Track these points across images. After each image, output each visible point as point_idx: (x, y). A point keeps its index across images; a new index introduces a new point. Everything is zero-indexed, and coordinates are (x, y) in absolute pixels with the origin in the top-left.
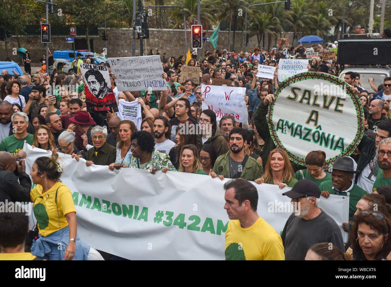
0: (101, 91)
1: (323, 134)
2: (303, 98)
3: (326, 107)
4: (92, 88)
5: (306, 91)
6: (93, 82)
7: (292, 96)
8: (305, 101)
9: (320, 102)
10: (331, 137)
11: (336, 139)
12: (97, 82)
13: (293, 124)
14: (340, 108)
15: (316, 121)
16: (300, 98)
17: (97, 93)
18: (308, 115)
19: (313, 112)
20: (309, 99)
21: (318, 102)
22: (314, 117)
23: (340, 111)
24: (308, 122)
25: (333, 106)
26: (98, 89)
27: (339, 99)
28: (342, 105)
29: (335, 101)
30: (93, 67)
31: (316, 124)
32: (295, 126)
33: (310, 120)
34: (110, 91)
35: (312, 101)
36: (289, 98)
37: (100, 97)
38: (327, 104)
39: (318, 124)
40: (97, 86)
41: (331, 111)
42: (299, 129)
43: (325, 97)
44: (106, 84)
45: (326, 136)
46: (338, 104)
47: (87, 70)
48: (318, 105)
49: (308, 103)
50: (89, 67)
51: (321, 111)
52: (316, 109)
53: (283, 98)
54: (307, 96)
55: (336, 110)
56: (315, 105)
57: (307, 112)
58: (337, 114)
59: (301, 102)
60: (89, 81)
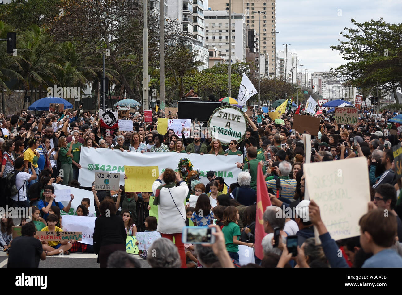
0: (112, 122)
1: (232, 131)
2: (224, 116)
3: (233, 120)
4: (107, 121)
5: (225, 113)
6: (107, 118)
7: (220, 116)
8: (225, 118)
9: (231, 118)
10: (236, 132)
11: (238, 133)
12: (110, 118)
14: (239, 120)
15: (229, 126)
16: (222, 116)
17: (109, 123)
18: (226, 124)
19: (228, 122)
20: (226, 117)
21: (230, 118)
22: (228, 125)
23: (239, 121)
24: (226, 127)
25: (236, 119)
26: (110, 122)
27: (238, 116)
28: (240, 119)
29: (237, 117)
30: (108, 111)
31: (229, 127)
32: (220, 129)
33: (227, 126)
34: (116, 122)
35: (227, 118)
36: (218, 116)
37: (111, 126)
38: (234, 119)
39: (230, 128)
40: (110, 120)
41: (235, 122)
42: (222, 130)
43: (233, 115)
44: (115, 119)
45: (234, 132)
46: (238, 119)
47: (105, 112)
48: (230, 119)
49: (226, 118)
50: (106, 111)
51: (231, 122)
52: (229, 121)
53: (215, 117)
54: (226, 115)
55: (237, 121)
56: (229, 119)
57: (226, 122)
58: (238, 123)
59: (223, 118)
60: (105, 117)
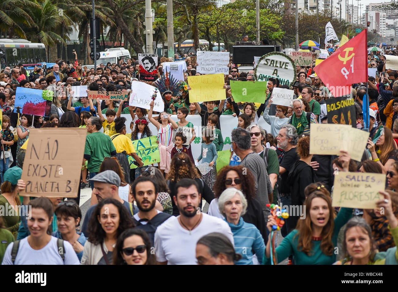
0: (152, 68)
1: (280, 79)
2: (271, 63)
3: (281, 67)
4: (146, 66)
5: (272, 60)
6: (147, 63)
7: (266, 63)
8: (272, 65)
9: (278, 65)
10: (283, 80)
11: (286, 80)
12: (149, 62)
13: (266, 76)
14: (286, 67)
15: (277, 74)
16: (269, 64)
17: (148, 69)
18: (273, 71)
19: (275, 70)
20: (273, 64)
21: (277, 65)
22: (275, 72)
23: (287, 69)
24: (273, 74)
25: (284, 67)
26: (150, 67)
28: (287, 66)
29: (285, 64)
30: (148, 55)
31: (277, 75)
32: (267, 77)
33: (274, 73)
34: (156, 68)
35: (275, 65)
36: (265, 64)
37: (150, 71)
38: (281, 66)
39: (278, 75)
40: (150, 65)
41: (283, 69)
43: (280, 62)
44: (155, 64)
45: (281, 80)
46: (286, 66)
47: (144, 57)
48: (277, 67)
49: (273, 66)
51: (278, 69)
52: (276, 68)
53: (262, 64)
54: (272, 63)
55: (285, 68)
56: (276, 66)
57: (273, 70)
58: (286, 70)
59: (270, 65)
60: (144, 63)
